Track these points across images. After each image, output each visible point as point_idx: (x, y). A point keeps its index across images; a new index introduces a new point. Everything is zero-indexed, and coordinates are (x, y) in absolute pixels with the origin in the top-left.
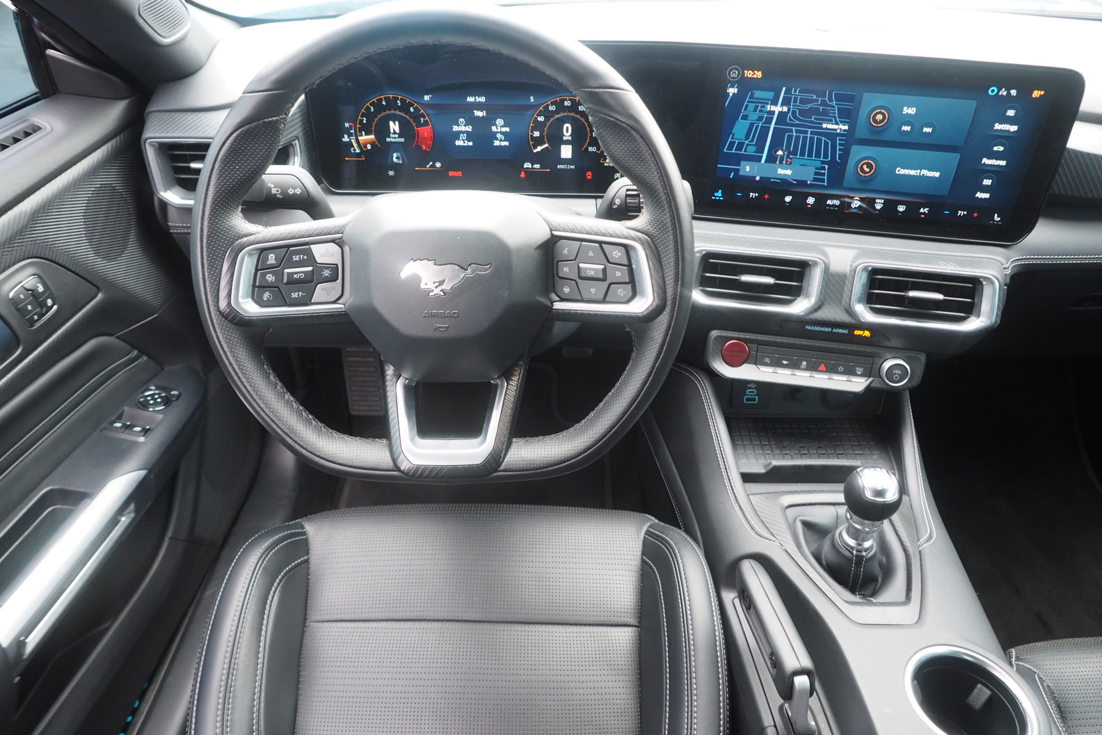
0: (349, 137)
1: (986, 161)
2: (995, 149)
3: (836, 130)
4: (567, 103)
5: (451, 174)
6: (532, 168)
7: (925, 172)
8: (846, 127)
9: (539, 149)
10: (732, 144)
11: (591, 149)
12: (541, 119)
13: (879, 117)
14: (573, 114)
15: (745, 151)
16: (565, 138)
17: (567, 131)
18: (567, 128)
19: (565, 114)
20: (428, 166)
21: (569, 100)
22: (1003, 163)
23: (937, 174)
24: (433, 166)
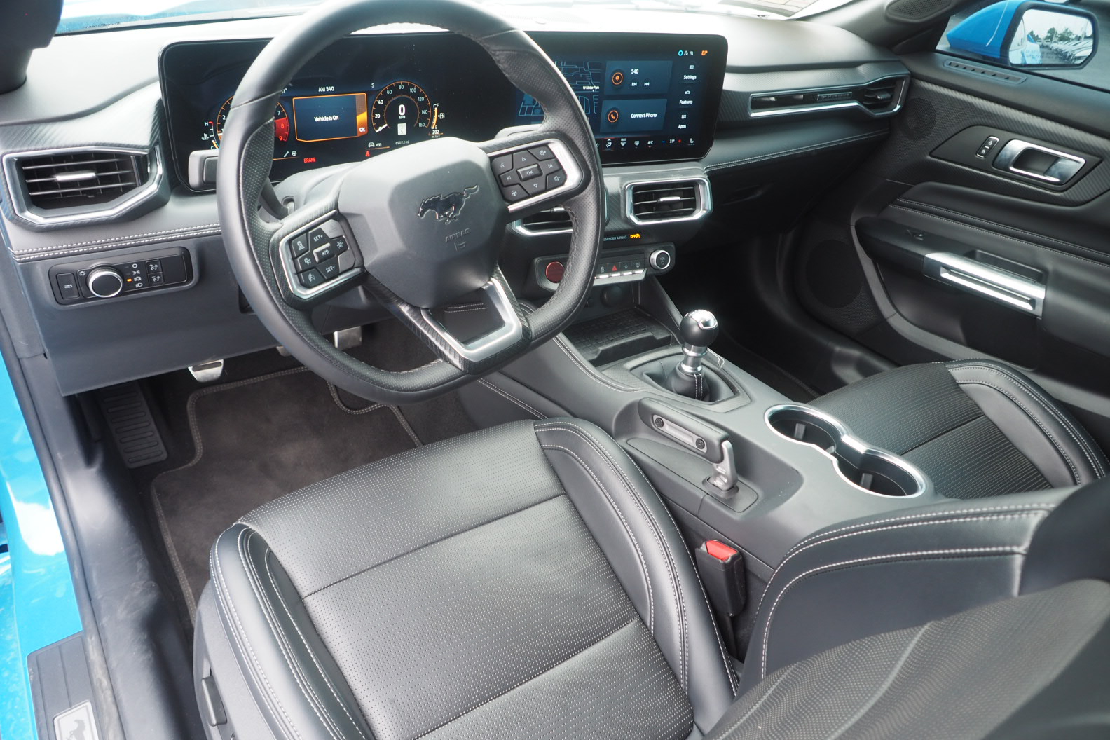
0: (208, 136)
1: (682, 102)
2: (686, 93)
3: (591, 90)
4: (401, 87)
5: (306, 160)
6: (375, 147)
7: (648, 115)
8: (598, 88)
9: (380, 129)
10: (524, 108)
11: (421, 125)
12: (381, 102)
13: (618, 78)
14: (406, 96)
15: (533, 113)
16: (400, 118)
17: (402, 112)
18: (402, 108)
19: (400, 96)
20: (285, 156)
21: (403, 84)
22: (691, 102)
23: (655, 115)
24: (290, 155)
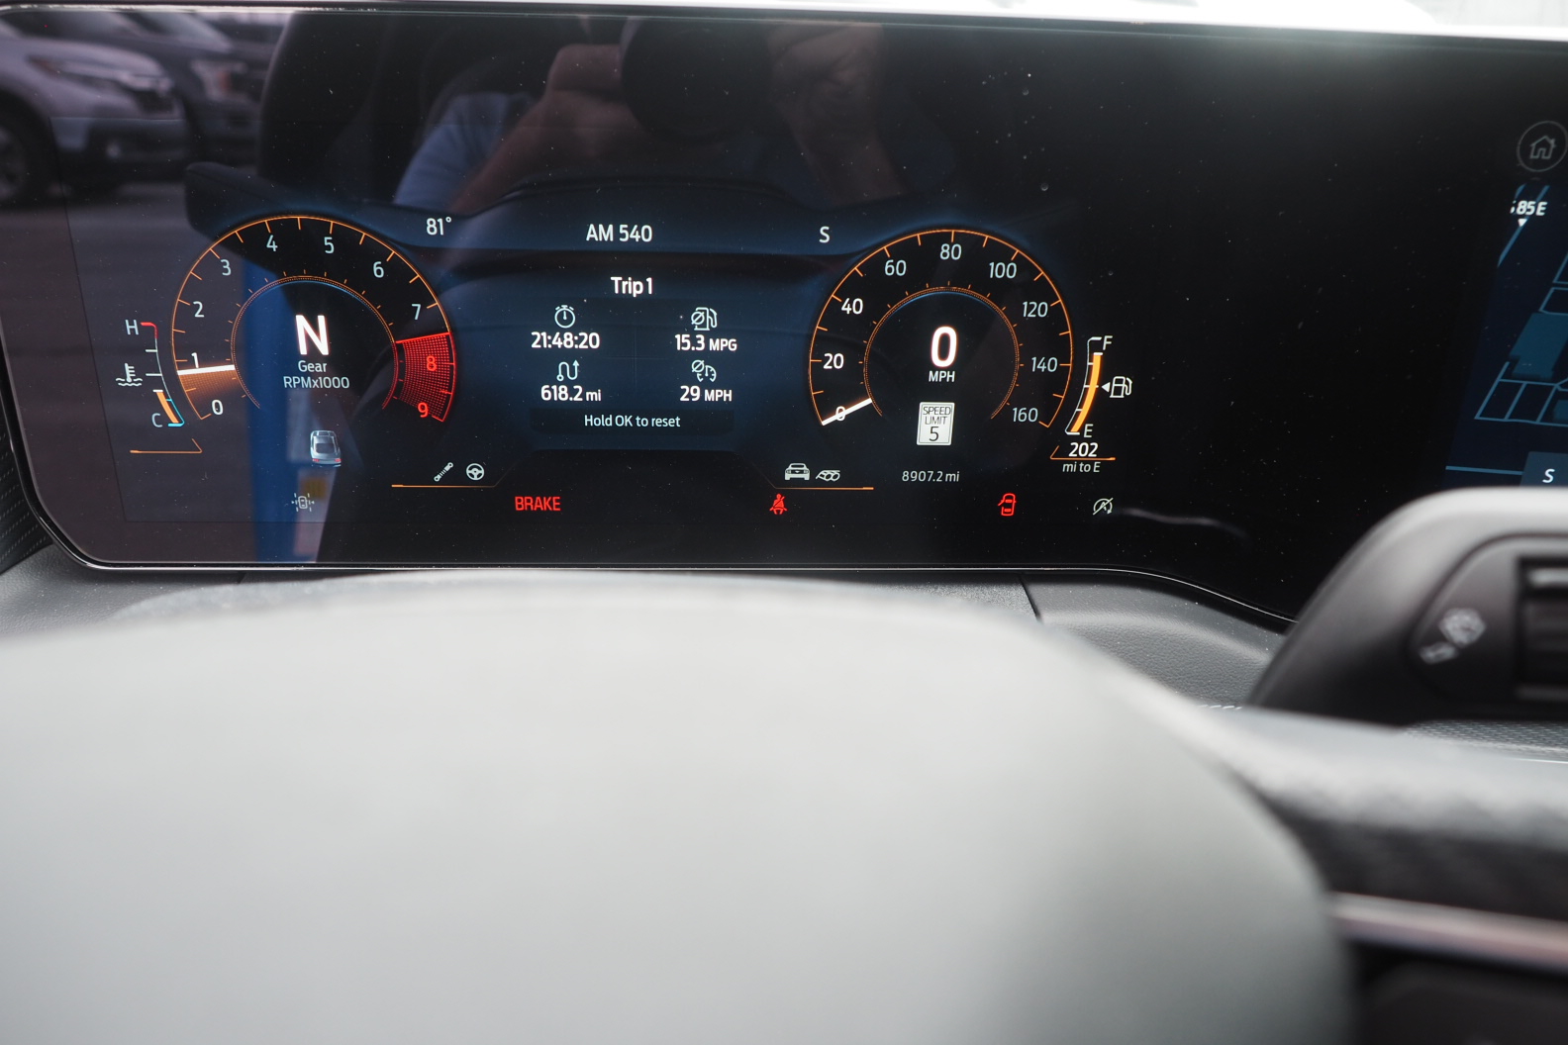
0: (138, 373)
4: (948, 252)
5: (522, 503)
6: (813, 481)
9: (841, 414)
10: (1506, 392)
11: (1020, 415)
12: (853, 307)
14: (967, 292)
15: (1548, 417)
16: (933, 377)
17: (943, 354)
18: (945, 339)
19: (940, 290)
20: (438, 478)
21: (959, 238)
24: (458, 475)
